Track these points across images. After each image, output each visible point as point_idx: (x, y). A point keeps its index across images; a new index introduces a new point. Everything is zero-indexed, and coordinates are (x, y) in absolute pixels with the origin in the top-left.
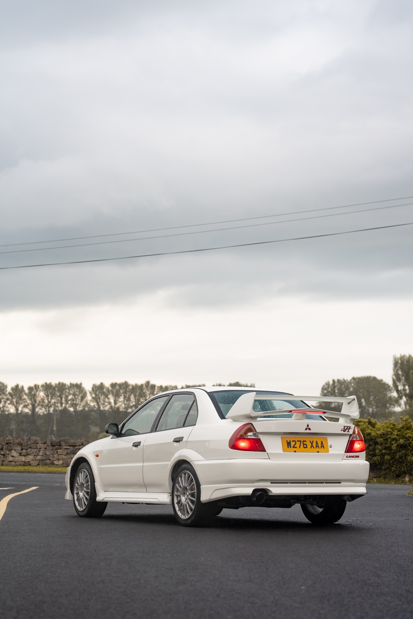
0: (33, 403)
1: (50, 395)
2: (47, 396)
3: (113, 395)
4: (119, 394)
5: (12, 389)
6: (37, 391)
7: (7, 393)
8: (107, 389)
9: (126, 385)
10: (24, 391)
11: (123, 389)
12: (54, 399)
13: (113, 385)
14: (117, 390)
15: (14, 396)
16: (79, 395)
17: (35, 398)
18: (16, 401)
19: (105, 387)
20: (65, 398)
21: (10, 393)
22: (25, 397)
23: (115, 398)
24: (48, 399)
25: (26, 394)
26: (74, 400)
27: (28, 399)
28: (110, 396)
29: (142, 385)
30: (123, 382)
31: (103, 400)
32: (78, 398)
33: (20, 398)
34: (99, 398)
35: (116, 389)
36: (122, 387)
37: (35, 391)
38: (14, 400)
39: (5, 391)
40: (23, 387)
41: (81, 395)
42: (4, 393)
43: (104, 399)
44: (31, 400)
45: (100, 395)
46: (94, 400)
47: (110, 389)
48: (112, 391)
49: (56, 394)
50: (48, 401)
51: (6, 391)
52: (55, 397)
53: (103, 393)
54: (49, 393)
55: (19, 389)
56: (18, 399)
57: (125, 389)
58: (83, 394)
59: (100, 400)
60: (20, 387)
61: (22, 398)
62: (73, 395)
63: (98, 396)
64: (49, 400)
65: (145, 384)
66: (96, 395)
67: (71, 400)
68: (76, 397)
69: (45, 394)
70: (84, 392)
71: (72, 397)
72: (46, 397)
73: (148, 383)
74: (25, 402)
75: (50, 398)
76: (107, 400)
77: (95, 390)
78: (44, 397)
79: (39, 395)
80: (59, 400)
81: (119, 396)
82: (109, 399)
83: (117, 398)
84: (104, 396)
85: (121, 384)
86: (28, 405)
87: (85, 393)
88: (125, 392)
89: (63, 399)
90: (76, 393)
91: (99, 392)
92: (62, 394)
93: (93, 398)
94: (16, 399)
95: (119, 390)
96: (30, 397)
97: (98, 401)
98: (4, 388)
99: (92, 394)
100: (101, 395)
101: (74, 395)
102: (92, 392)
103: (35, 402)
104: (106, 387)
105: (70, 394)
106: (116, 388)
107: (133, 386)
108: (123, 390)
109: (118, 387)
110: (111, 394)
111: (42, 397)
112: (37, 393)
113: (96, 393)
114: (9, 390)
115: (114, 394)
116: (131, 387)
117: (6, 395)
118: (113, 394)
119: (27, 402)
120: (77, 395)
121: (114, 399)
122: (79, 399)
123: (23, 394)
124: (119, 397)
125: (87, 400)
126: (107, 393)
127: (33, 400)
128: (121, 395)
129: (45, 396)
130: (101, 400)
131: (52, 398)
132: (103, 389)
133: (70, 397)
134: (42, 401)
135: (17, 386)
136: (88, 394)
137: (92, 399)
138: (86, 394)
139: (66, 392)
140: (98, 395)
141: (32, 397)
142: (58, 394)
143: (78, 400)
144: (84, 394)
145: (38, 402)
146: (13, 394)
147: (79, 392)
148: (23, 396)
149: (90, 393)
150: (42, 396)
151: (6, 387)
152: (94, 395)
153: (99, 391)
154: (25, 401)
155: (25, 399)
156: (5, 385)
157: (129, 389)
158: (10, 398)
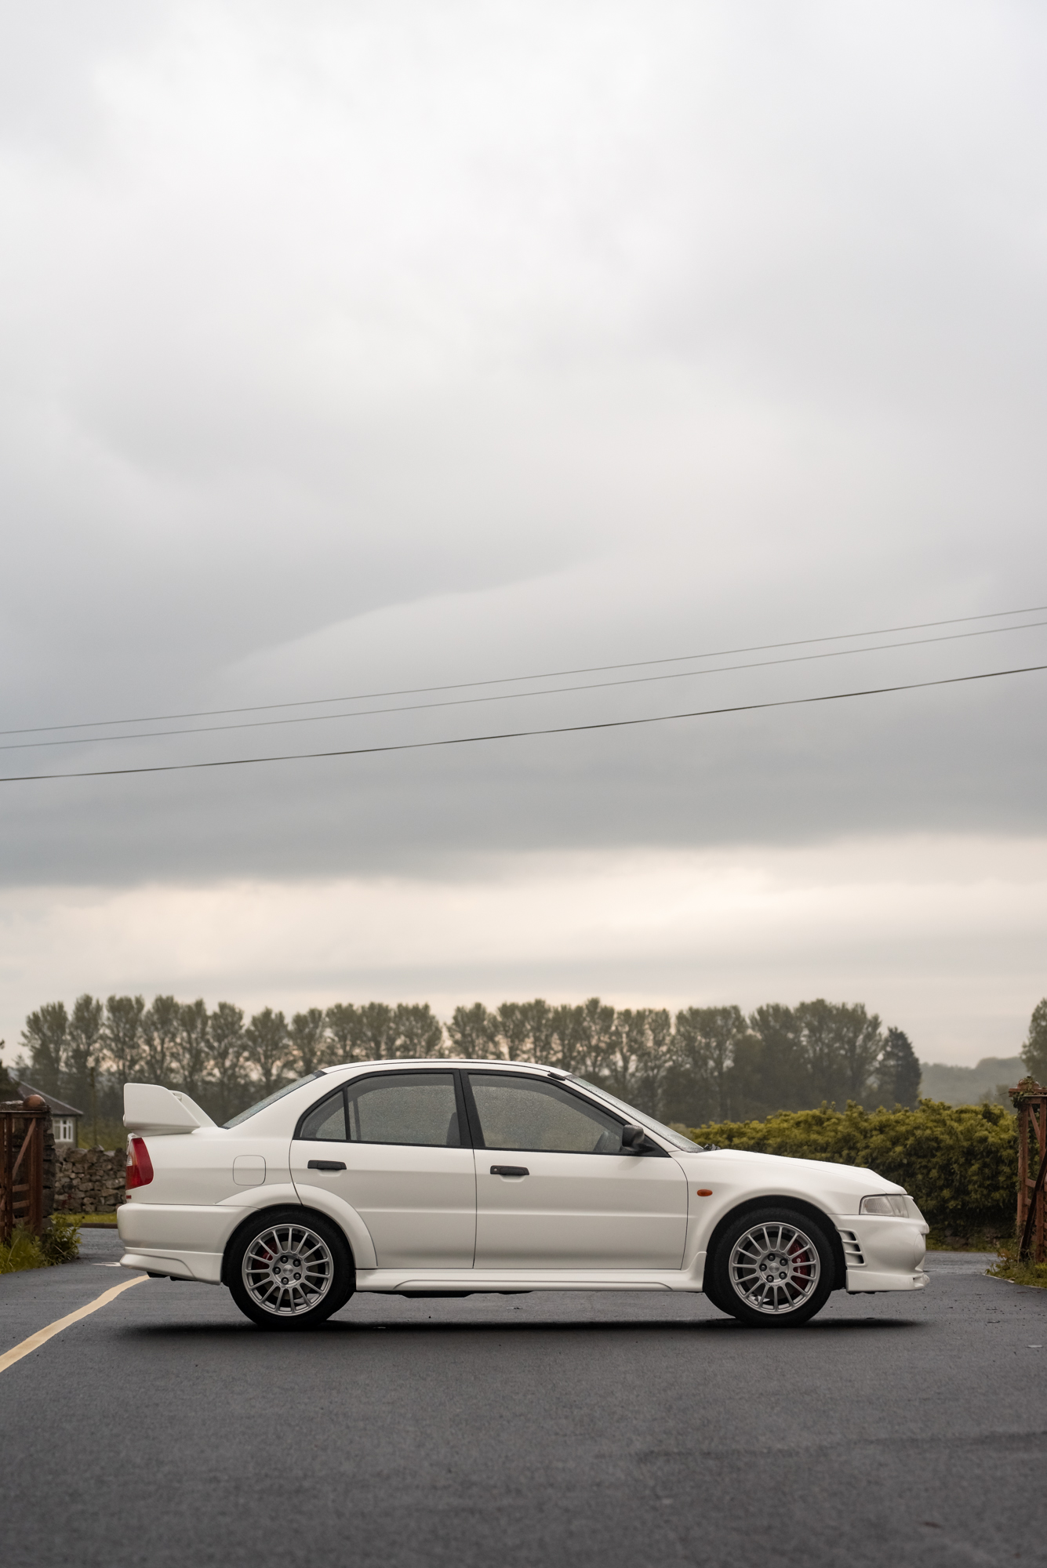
0: (308, 1056)
1: (349, 1037)
2: (343, 1038)
3: (506, 1036)
4: (521, 1032)
5: (255, 1021)
6: (316, 1027)
7: (243, 1031)
8: (492, 1020)
9: (539, 1007)
10: (285, 1026)
11: (533, 1019)
12: (359, 1046)
13: (507, 1010)
14: (517, 1022)
15: (260, 1040)
16: (423, 1035)
17: (312, 1043)
18: (265, 1052)
19: (486, 1016)
20: (386, 1044)
21: (248, 1031)
22: (286, 1041)
23: (512, 1041)
24: (344, 1047)
25: (290, 1035)
26: (411, 1047)
27: (295, 1047)
28: (499, 1038)
29: (579, 1010)
30: (532, 1000)
31: (481, 1046)
32: (420, 1043)
33: (276, 1046)
34: (472, 1042)
35: (513, 1021)
36: (530, 1014)
37: (311, 1025)
38: (260, 1050)
39: (237, 1027)
40: (281, 1016)
41: (426, 1036)
42: (235, 1033)
43: (484, 1046)
44: (300, 1048)
45: (474, 1035)
46: (459, 1049)
47: (499, 1019)
48: (504, 1024)
49: (365, 1035)
50: (345, 1051)
51: (241, 1027)
52: (363, 1041)
53: (483, 1031)
54: (346, 1031)
55: (272, 1021)
56: (270, 1048)
57: (536, 1019)
58: (431, 1033)
59: (474, 1047)
60: (273, 1016)
61: (280, 1045)
62: (406, 1036)
63: (470, 1039)
64: (348, 1048)
65: (587, 1006)
66: (464, 1035)
67: (402, 1049)
68: (416, 1041)
69: (336, 1034)
70: (434, 1028)
71: (405, 1042)
72: (340, 1041)
73: (594, 1003)
74: (286, 1054)
75: (349, 1043)
76: (491, 1047)
77: (461, 1023)
78: (333, 1040)
79: (321, 1036)
80: (371, 1048)
81: (521, 1037)
82: (496, 1044)
83: (517, 1042)
84: (485, 1039)
85: (526, 1005)
86: (295, 1061)
87: (438, 1032)
88: (537, 1029)
89: (383, 1047)
90: (415, 1030)
91: (472, 1029)
92: (380, 1034)
93: (456, 1042)
94: (264, 1048)
95: (522, 1023)
96: (299, 1041)
97: (470, 1050)
98: (235, 1019)
99: (454, 1033)
100: (478, 1037)
101: (410, 1035)
102: (454, 1027)
103: (313, 1053)
104: (490, 1014)
105: (398, 1034)
106: (514, 1018)
107: (556, 1012)
108: (532, 1023)
109: (518, 1015)
110: (503, 1033)
111: (329, 1040)
112: (318, 1031)
113: (464, 1029)
114: (246, 1022)
115: (510, 1033)
116: (551, 1015)
117: (240, 1037)
118: (506, 1031)
119: (290, 1053)
120: (417, 1035)
121: (510, 1044)
122: (422, 1047)
123: (283, 1034)
124: (522, 1041)
125: (441, 1048)
126: (492, 1029)
127: (306, 1050)
128: (527, 1036)
129: (336, 1039)
130: (477, 1048)
131: (354, 1045)
132: (484, 1020)
133: (399, 1042)
134: (328, 1051)
135: (267, 1014)
136: (445, 1034)
137: (454, 1045)
138: (441, 1032)
139: (390, 1028)
140: (470, 1035)
141: (306, 1041)
142: (369, 1034)
143: (418, 1048)
144: (434, 1034)
145: (319, 1053)
146: (257, 1033)
147: (422, 1028)
148: (281, 1039)
149: (449, 1029)
150: (329, 1038)
151: (240, 1017)
152: (458, 1036)
153: (471, 1025)
154: (286, 1051)
155: (286, 1046)
156: (237, 1010)
157: (548, 1020)
158: (250, 1043)
